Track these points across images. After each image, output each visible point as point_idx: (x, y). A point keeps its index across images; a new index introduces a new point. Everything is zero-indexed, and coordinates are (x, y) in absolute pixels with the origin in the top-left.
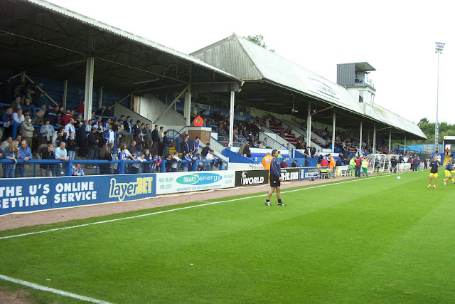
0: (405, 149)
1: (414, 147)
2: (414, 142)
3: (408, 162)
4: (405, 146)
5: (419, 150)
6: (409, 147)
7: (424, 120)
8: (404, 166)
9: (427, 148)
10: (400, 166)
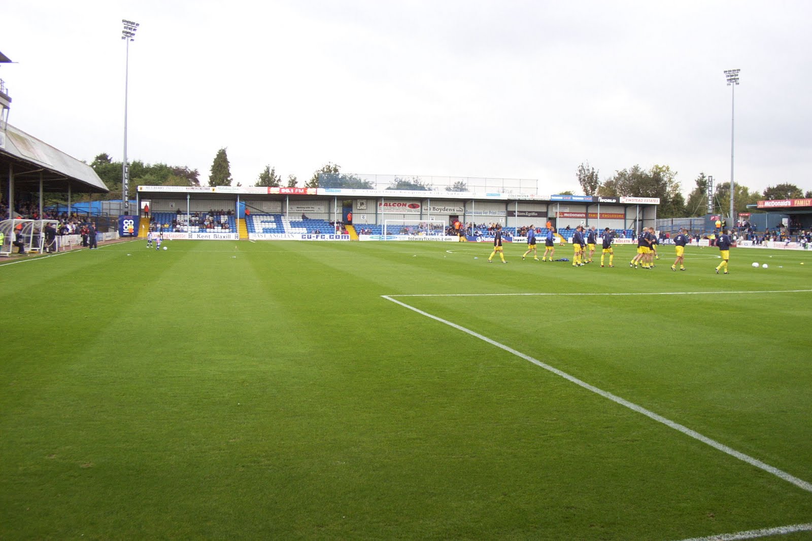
0: (69, 210)
1: (86, 206)
2: (85, 196)
3: (75, 232)
4: (69, 203)
5: (95, 210)
6: (77, 205)
7: (103, 158)
8: (70, 240)
9: (111, 207)
10: (63, 241)
